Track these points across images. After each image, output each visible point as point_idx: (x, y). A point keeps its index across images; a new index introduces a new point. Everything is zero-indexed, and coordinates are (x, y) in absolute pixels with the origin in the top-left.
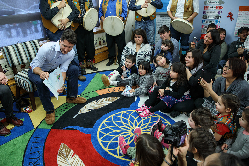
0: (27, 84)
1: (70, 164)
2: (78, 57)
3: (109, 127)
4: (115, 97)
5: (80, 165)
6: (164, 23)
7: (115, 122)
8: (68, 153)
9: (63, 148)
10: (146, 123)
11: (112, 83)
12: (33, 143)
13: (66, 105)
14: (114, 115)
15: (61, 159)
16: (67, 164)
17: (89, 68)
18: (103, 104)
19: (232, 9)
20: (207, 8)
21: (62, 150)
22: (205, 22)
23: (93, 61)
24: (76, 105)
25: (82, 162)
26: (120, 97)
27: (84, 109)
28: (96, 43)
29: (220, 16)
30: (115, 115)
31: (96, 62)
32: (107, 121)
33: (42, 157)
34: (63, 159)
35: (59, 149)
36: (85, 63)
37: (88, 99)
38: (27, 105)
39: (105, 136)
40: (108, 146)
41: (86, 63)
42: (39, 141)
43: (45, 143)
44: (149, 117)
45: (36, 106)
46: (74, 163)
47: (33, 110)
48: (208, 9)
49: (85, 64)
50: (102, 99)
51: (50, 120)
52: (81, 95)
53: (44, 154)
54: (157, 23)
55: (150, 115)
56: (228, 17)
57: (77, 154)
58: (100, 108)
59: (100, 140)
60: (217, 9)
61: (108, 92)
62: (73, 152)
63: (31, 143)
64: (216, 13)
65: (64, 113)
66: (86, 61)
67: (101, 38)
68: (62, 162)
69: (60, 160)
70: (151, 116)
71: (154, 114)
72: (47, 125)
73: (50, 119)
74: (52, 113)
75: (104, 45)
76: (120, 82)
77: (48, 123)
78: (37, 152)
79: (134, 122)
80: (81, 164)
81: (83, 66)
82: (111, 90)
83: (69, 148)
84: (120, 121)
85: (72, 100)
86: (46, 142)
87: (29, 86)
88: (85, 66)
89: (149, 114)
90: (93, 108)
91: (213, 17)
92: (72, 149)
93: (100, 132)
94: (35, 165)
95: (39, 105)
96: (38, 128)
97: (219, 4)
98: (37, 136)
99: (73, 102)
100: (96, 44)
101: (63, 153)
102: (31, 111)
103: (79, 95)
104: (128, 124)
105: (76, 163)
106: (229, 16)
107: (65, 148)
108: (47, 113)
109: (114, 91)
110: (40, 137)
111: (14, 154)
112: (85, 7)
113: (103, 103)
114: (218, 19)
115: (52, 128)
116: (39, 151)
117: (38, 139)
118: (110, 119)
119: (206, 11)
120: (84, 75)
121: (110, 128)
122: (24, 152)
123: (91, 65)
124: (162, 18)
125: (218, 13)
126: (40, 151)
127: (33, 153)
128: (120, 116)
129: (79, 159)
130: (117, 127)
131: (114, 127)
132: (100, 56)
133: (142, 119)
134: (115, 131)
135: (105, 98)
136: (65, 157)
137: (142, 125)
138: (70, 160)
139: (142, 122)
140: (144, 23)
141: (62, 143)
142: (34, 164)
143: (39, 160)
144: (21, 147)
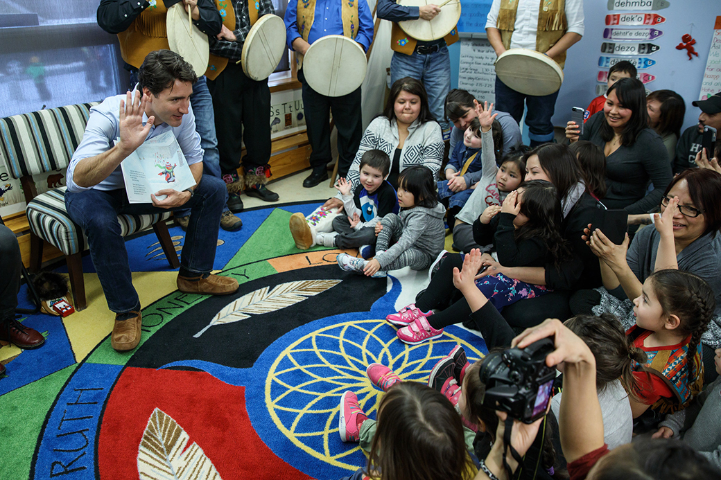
0: (62, 229)
1: (176, 472)
2: (218, 157)
3: (302, 368)
4: (327, 281)
5: (207, 476)
6: (484, 64)
7: (321, 353)
8: (171, 439)
9: (159, 423)
10: (417, 360)
11: (320, 239)
12: (68, 404)
13: (176, 299)
14: (321, 333)
15: (149, 455)
16: (166, 472)
17: (252, 192)
18: (289, 300)
19: (693, 24)
20: (616, 22)
21: (153, 431)
22: (607, 62)
23: (264, 171)
24: (205, 298)
25: (213, 467)
26: (341, 281)
27: (229, 313)
28: (277, 120)
29: (655, 46)
30: (324, 333)
31: (273, 177)
32: (298, 350)
33: (93, 448)
34: (155, 456)
35: (145, 428)
36: (241, 176)
37: (244, 282)
38: (59, 292)
39: (287, 393)
40: (294, 424)
41: (245, 178)
42: (88, 399)
43: (104, 408)
44: (428, 341)
45: (86, 297)
46: (189, 470)
47: (77, 308)
48: (618, 23)
49: (240, 180)
50: (286, 285)
51: (123, 339)
52: (223, 272)
53: (100, 440)
54: (461, 65)
55: (431, 336)
56: (680, 47)
57: (198, 444)
58: (280, 311)
59: (271, 405)
60: (647, 24)
61: (306, 265)
62: (187, 437)
63: (62, 406)
64: (644, 37)
65: (167, 321)
66: (245, 173)
67: (293, 105)
68: (150, 464)
69: (145, 461)
70: (434, 340)
71: (444, 333)
72: (114, 355)
73: (125, 335)
74: (132, 319)
75: (299, 125)
76: (342, 237)
77: (117, 348)
78: (79, 432)
79: (381, 355)
80: (209, 474)
81: (235, 187)
82: (316, 259)
83: (177, 425)
84: (338, 350)
85: (195, 282)
86: (109, 405)
87: (67, 236)
88: (239, 185)
89: (429, 333)
90: (257, 310)
91: (633, 49)
92: (184, 429)
93: (273, 381)
94: (70, 471)
95: (94, 295)
96: (87, 361)
97: (652, 10)
98: (82, 385)
99: (196, 287)
100: (275, 123)
101: (156, 439)
102: (71, 312)
103: (218, 269)
104: (362, 360)
105: (194, 471)
106: (685, 44)
107: (165, 425)
108: (117, 318)
109: (325, 263)
110: (92, 389)
111: (10, 435)
112: (247, 11)
113: (289, 295)
114: (648, 52)
115: (129, 364)
116: (84, 430)
117: (84, 395)
118: (307, 344)
119: (612, 29)
120: (235, 212)
121: (306, 369)
122: (39, 432)
123: (258, 186)
124: (476, 51)
125: (649, 36)
126: (88, 430)
127: (66, 434)
128: (338, 336)
129: (205, 459)
130: (328, 368)
131: (317, 367)
132: (287, 160)
133: (406, 346)
134: (319, 379)
135: (296, 283)
136: (162, 450)
137: (405, 365)
138: (177, 461)
139: (404, 356)
140: (422, 62)
141: (156, 410)
142: (68, 466)
143: (82, 455)
144: (32, 415)
